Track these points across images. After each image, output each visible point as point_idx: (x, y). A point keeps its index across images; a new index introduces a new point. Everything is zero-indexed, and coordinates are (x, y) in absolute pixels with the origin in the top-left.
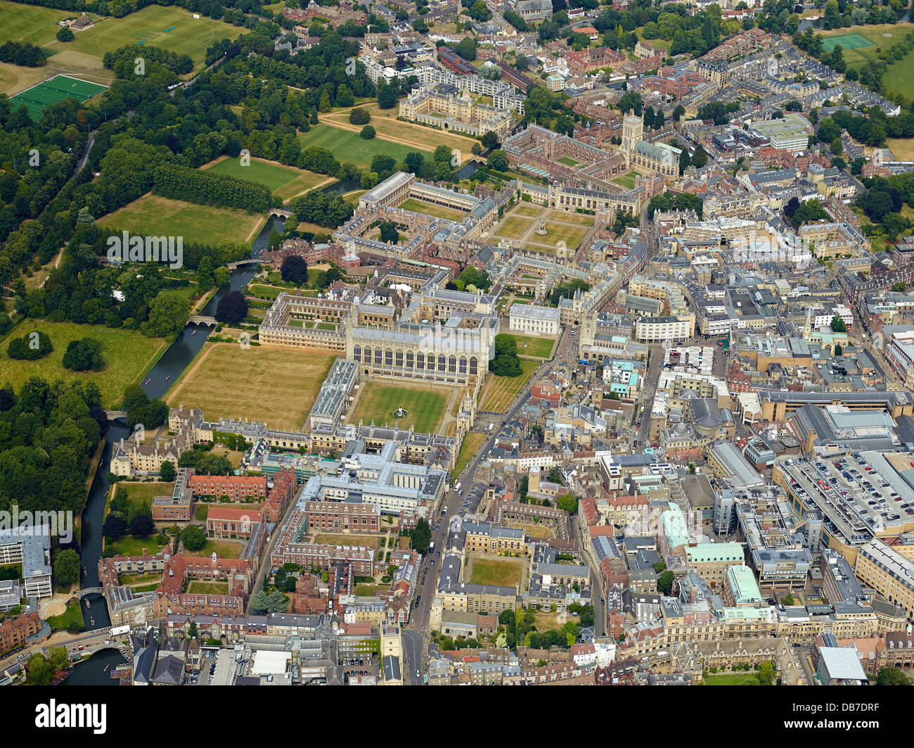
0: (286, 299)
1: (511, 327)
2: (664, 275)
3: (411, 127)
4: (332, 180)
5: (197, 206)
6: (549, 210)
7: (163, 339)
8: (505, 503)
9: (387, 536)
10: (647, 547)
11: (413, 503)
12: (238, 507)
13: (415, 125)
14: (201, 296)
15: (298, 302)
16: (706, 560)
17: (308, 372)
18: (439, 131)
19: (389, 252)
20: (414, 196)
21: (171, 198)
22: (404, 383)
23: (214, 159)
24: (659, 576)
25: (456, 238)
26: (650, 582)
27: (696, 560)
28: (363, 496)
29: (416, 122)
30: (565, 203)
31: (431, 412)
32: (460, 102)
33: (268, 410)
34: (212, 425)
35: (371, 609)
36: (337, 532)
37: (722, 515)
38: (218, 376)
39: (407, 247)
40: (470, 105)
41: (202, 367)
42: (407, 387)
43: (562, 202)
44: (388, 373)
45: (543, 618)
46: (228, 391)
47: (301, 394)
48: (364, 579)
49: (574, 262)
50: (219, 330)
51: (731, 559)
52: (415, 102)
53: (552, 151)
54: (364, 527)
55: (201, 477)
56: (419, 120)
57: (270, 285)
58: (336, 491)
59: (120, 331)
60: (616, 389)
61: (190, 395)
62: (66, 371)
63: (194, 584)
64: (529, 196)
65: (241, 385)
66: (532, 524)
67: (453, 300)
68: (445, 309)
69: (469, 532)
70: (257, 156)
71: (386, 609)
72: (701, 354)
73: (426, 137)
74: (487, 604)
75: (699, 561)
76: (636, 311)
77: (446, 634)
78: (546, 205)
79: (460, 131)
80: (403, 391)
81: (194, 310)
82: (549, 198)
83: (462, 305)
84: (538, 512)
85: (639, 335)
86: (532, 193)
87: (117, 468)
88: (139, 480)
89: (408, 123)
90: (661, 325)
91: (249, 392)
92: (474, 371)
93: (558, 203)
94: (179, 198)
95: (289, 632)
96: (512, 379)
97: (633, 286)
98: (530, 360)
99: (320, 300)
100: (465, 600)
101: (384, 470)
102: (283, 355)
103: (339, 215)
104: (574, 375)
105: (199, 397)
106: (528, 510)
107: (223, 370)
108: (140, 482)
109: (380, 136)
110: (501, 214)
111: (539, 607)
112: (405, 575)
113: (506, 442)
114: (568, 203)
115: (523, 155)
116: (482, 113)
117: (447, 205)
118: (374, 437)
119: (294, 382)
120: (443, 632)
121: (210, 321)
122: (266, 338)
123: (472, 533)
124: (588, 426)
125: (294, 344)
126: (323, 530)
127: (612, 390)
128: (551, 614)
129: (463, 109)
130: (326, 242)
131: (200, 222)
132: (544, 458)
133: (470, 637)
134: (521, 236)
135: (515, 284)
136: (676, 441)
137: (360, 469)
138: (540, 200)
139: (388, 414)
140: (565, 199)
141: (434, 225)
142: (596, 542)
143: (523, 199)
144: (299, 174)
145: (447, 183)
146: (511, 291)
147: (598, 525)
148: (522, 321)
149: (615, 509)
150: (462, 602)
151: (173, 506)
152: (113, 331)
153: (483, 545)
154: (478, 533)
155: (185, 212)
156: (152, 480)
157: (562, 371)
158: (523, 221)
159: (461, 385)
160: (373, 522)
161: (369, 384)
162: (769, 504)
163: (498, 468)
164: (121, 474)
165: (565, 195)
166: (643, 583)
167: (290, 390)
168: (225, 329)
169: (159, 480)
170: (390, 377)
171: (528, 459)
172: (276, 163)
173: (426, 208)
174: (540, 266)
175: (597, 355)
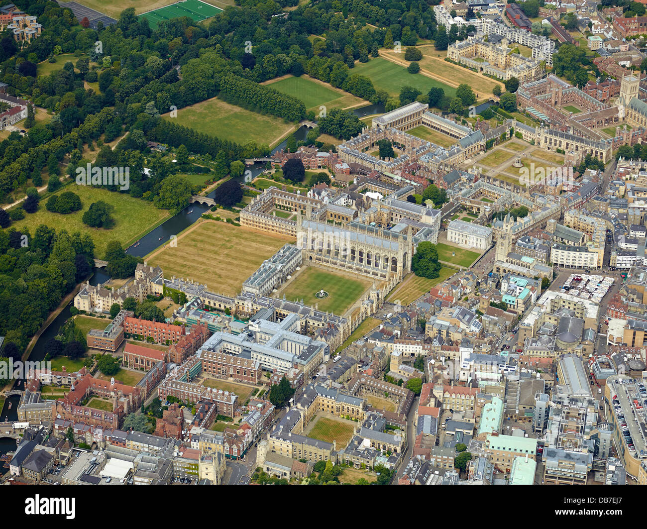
0: (273, 192)
1: (449, 238)
2: (600, 212)
3: (453, 68)
4: (366, 103)
5: (248, 111)
6: (533, 148)
7: (168, 211)
8: (364, 377)
9: (261, 388)
10: (465, 431)
11: (289, 365)
12: (158, 348)
13: (457, 66)
14: (214, 182)
15: (281, 196)
16: (501, 449)
17: (267, 252)
18: (475, 73)
19: (376, 165)
20: (425, 123)
21: (230, 103)
22: (337, 271)
23: (280, 76)
24: (457, 455)
25: (437, 161)
26: (448, 459)
27: (493, 447)
28: (252, 353)
29: (459, 64)
30: (548, 143)
31: (347, 297)
32: (498, 50)
33: (220, 276)
34: (165, 282)
35: (212, 441)
36: (223, 378)
37: (537, 415)
38: (195, 246)
39: (392, 163)
40: (505, 53)
41: (187, 237)
42: (338, 274)
43: (546, 142)
44: (327, 262)
45: (352, 473)
46: (197, 258)
47: (252, 269)
48: (224, 418)
49: (527, 192)
50: (214, 210)
51: (518, 451)
52: (460, 47)
53: (560, 99)
54: (245, 378)
55: (135, 320)
56: (461, 62)
57: (273, 181)
58: (233, 346)
59: (139, 201)
60: (506, 300)
61: (167, 257)
62: (84, 225)
63: (94, 401)
64: (521, 134)
65: (209, 255)
66: (382, 398)
67: (404, 210)
68: (398, 216)
69: (319, 395)
70: (315, 78)
71: (224, 443)
72: (601, 282)
73: (463, 77)
74: (308, 454)
75: (496, 448)
76: (562, 239)
77: (266, 472)
78: (533, 143)
79: (492, 74)
80: (334, 277)
81: (204, 192)
82: (535, 137)
83: (412, 215)
84: (388, 388)
85: (553, 259)
86: (523, 132)
87: (79, 303)
88: (95, 316)
89: (452, 64)
90: (572, 253)
91: (213, 261)
92: (394, 269)
93: (542, 142)
94: (236, 104)
95: (143, 448)
96: (428, 280)
97: (568, 217)
98: (451, 267)
99: (298, 196)
100: (290, 447)
101: (275, 335)
102: (255, 236)
103: (350, 131)
104: (478, 284)
105: (172, 259)
106: (381, 386)
107: (202, 241)
108: (95, 317)
109: (424, 72)
110: (489, 146)
111: (351, 464)
112: (250, 419)
113: (389, 329)
114: (551, 143)
115: (531, 100)
116: (516, 62)
117: (448, 133)
118: (283, 309)
119: (250, 258)
120: (265, 470)
121: (210, 202)
122: (245, 221)
123: (322, 395)
124: (463, 326)
125: (266, 228)
126: (214, 376)
127: (503, 300)
128: (360, 471)
129: (500, 57)
130: (328, 152)
131: (244, 125)
132: (415, 346)
133: (285, 477)
134: (499, 166)
135: (468, 204)
136: (535, 349)
137: (259, 332)
138: (529, 139)
139: (312, 294)
140: (548, 140)
141: (424, 148)
142: (421, 419)
143: (516, 136)
144: (340, 96)
145: (457, 116)
146: (465, 209)
147: (428, 405)
148: (457, 235)
149: (451, 396)
150: (287, 448)
151: (103, 338)
152: (134, 200)
153: (330, 407)
154: (326, 396)
155: (236, 116)
156: (105, 317)
157: (467, 279)
158: (508, 154)
159: (382, 279)
160: (252, 375)
161: (309, 268)
162: (581, 412)
163: (370, 347)
164: (82, 309)
165: (549, 136)
166: (442, 458)
167: (245, 264)
168: (220, 210)
169: (110, 318)
170: (328, 264)
171: (401, 345)
172: (327, 85)
173: (430, 133)
174: (497, 192)
175: (507, 271)
